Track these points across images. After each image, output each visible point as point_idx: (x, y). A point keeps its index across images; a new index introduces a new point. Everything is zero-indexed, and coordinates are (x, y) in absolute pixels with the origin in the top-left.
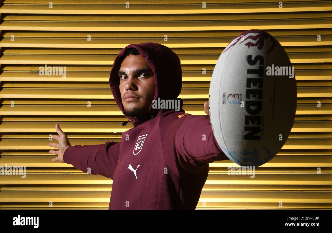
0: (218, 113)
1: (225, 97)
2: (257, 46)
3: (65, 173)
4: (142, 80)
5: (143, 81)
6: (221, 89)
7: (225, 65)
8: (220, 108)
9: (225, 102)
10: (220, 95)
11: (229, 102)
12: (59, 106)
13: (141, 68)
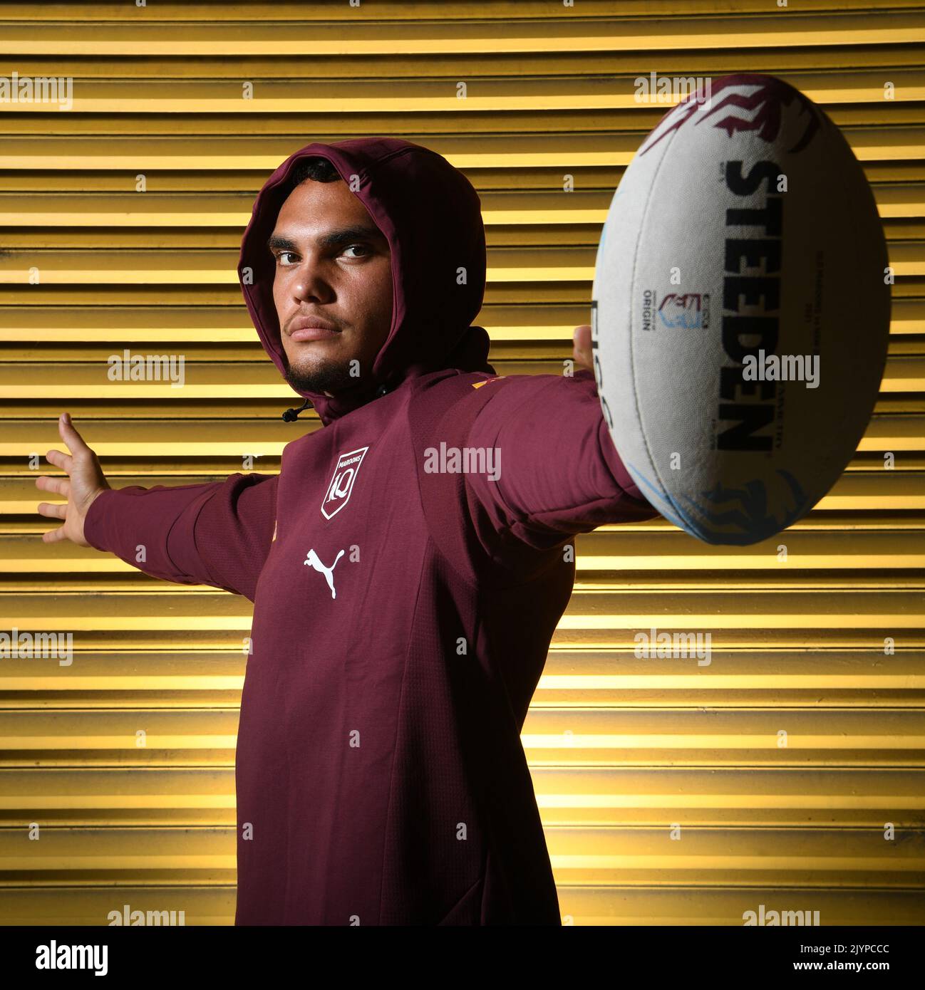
0: (626, 360)
1: (651, 306)
2: (758, 128)
3: (91, 594)
4: (348, 268)
5: (351, 270)
6: (636, 278)
7: (649, 194)
8: (634, 345)
9: (652, 324)
10: (634, 300)
11: (666, 324)
12: (68, 367)
13: (345, 225)
